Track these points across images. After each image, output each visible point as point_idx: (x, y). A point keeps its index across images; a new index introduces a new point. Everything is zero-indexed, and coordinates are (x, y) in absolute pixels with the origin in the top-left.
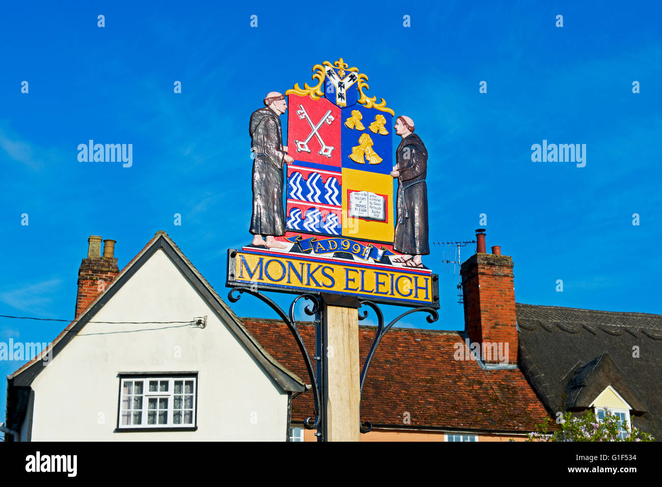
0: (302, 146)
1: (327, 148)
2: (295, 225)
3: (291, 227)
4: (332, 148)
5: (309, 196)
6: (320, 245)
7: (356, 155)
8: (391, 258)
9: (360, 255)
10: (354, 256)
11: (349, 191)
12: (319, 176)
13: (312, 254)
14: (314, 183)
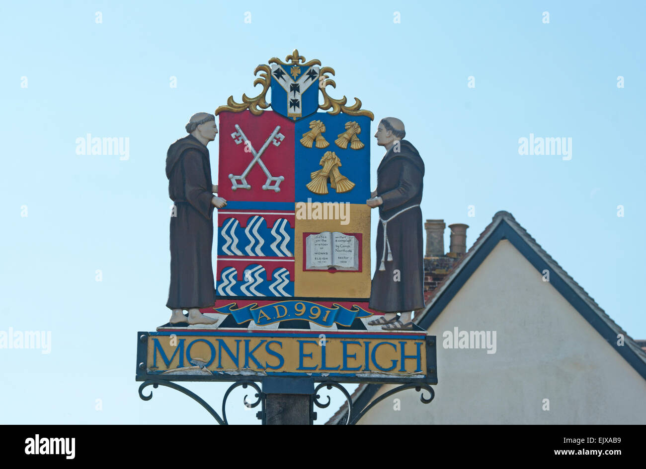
0: (239, 182)
1: (275, 179)
2: (228, 290)
3: (222, 294)
4: (282, 178)
5: (248, 249)
6: (263, 313)
7: (317, 185)
8: (365, 321)
9: (319, 321)
10: (311, 323)
11: (306, 235)
12: (262, 219)
13: (253, 326)
14: (255, 231)
